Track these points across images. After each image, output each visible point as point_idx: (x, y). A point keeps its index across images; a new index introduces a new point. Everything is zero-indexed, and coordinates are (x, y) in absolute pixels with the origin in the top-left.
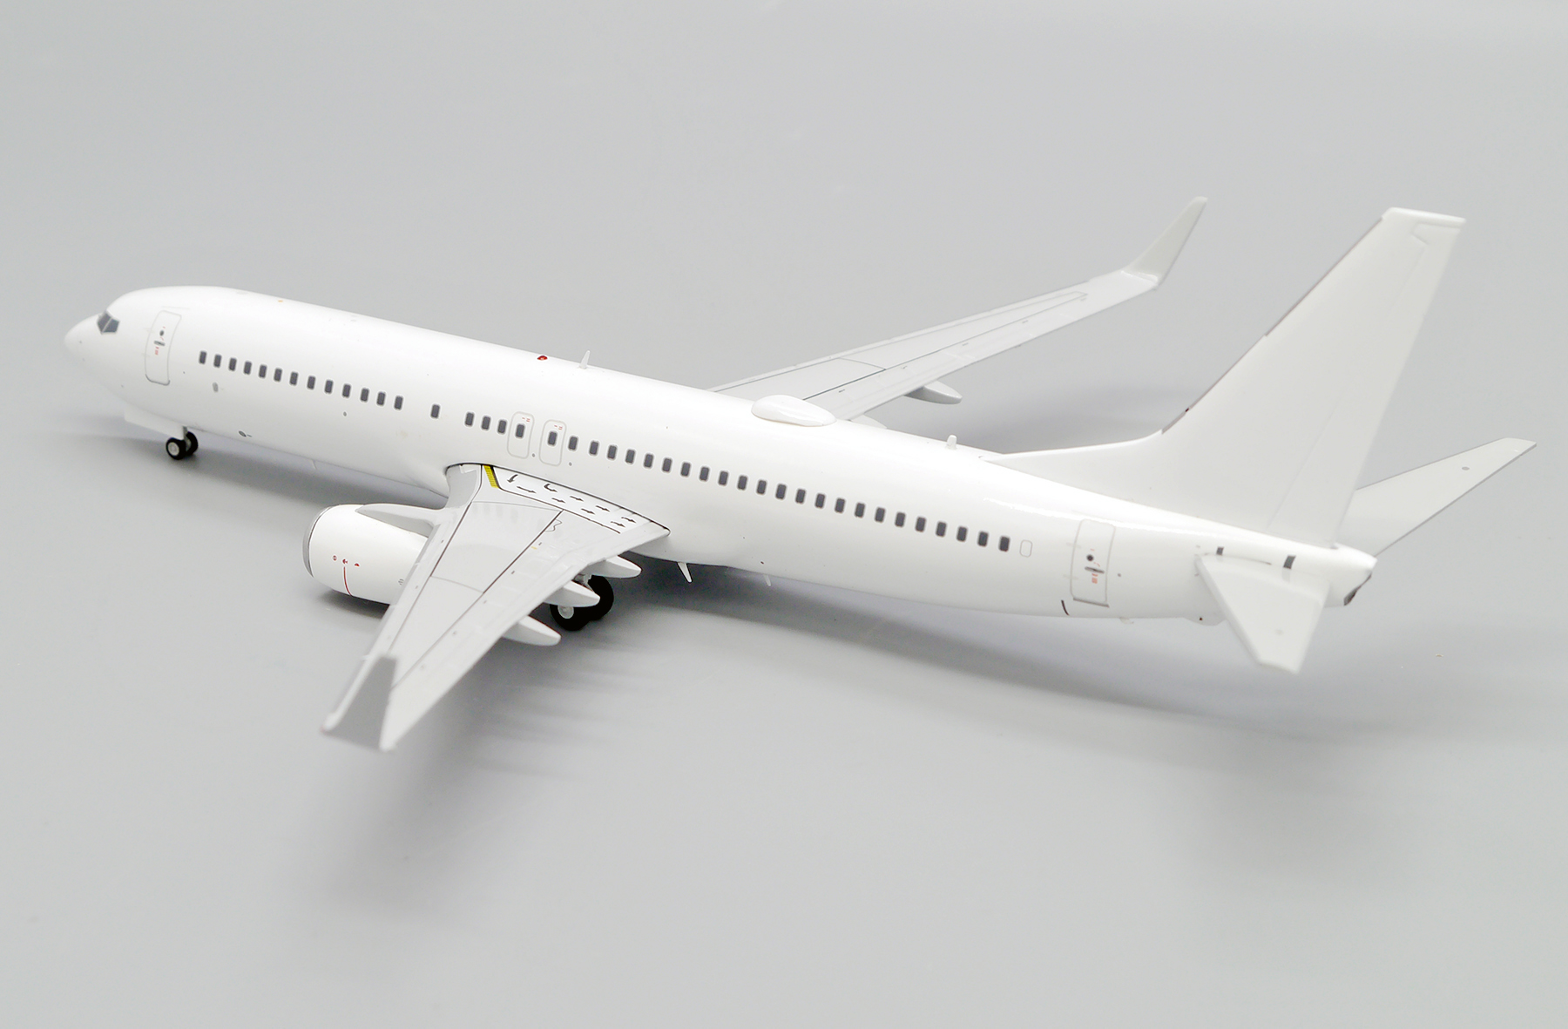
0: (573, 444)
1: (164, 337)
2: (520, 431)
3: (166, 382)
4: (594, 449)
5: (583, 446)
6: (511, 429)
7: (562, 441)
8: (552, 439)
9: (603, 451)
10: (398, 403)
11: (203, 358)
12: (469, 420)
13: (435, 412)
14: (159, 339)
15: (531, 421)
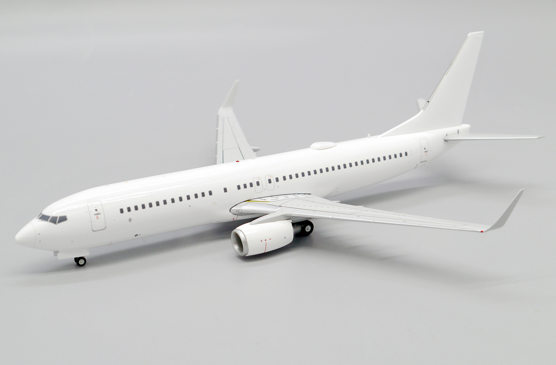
0: (277, 180)
1: (98, 211)
2: (258, 184)
3: (104, 228)
4: (284, 178)
5: (281, 179)
6: (255, 184)
7: (274, 180)
8: (270, 181)
9: (288, 178)
10: (210, 193)
11: (122, 211)
12: (239, 187)
13: (225, 190)
14: (96, 212)
15: (260, 179)
